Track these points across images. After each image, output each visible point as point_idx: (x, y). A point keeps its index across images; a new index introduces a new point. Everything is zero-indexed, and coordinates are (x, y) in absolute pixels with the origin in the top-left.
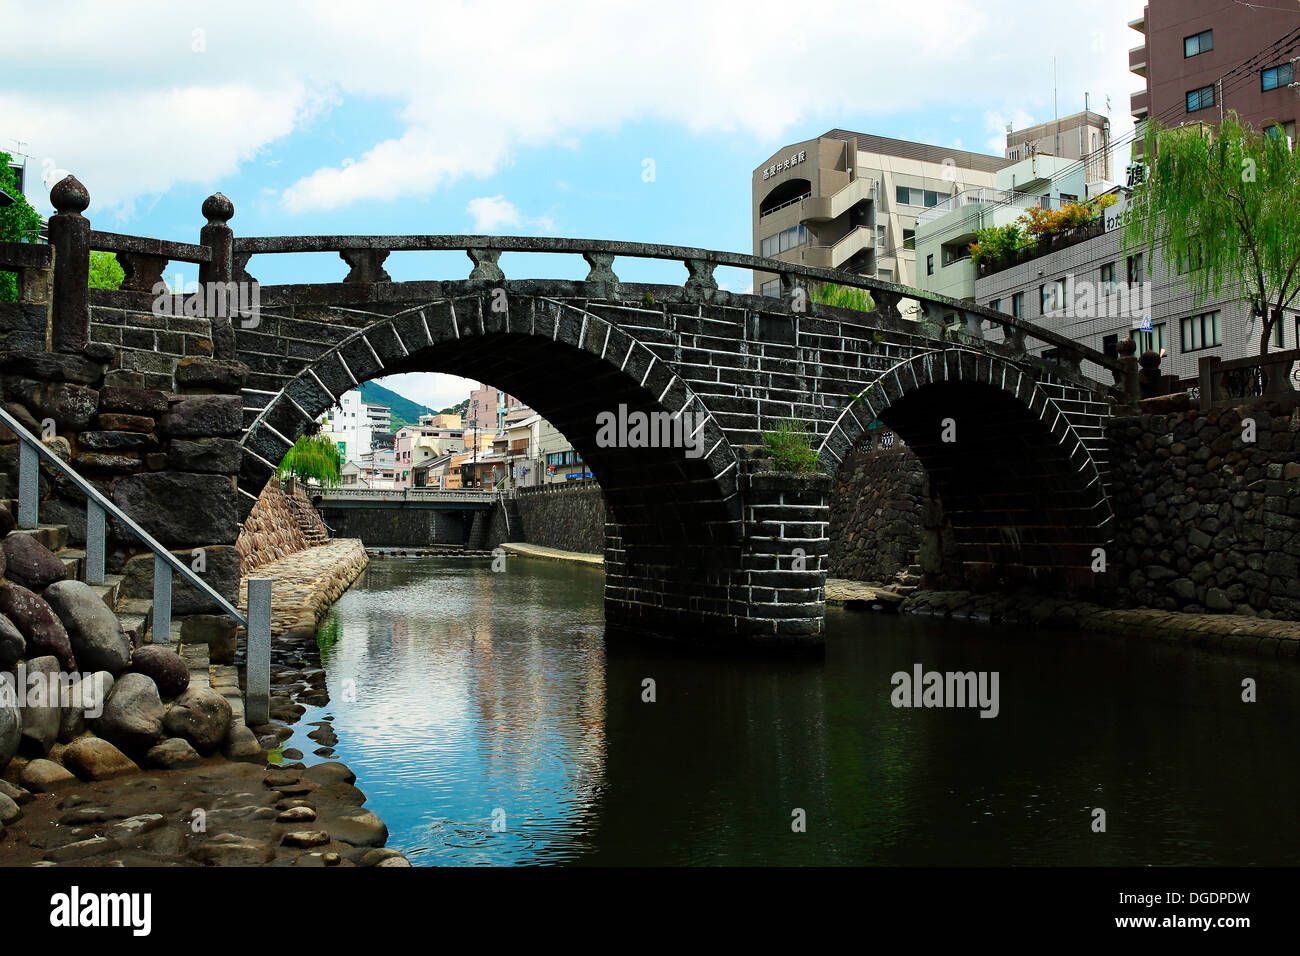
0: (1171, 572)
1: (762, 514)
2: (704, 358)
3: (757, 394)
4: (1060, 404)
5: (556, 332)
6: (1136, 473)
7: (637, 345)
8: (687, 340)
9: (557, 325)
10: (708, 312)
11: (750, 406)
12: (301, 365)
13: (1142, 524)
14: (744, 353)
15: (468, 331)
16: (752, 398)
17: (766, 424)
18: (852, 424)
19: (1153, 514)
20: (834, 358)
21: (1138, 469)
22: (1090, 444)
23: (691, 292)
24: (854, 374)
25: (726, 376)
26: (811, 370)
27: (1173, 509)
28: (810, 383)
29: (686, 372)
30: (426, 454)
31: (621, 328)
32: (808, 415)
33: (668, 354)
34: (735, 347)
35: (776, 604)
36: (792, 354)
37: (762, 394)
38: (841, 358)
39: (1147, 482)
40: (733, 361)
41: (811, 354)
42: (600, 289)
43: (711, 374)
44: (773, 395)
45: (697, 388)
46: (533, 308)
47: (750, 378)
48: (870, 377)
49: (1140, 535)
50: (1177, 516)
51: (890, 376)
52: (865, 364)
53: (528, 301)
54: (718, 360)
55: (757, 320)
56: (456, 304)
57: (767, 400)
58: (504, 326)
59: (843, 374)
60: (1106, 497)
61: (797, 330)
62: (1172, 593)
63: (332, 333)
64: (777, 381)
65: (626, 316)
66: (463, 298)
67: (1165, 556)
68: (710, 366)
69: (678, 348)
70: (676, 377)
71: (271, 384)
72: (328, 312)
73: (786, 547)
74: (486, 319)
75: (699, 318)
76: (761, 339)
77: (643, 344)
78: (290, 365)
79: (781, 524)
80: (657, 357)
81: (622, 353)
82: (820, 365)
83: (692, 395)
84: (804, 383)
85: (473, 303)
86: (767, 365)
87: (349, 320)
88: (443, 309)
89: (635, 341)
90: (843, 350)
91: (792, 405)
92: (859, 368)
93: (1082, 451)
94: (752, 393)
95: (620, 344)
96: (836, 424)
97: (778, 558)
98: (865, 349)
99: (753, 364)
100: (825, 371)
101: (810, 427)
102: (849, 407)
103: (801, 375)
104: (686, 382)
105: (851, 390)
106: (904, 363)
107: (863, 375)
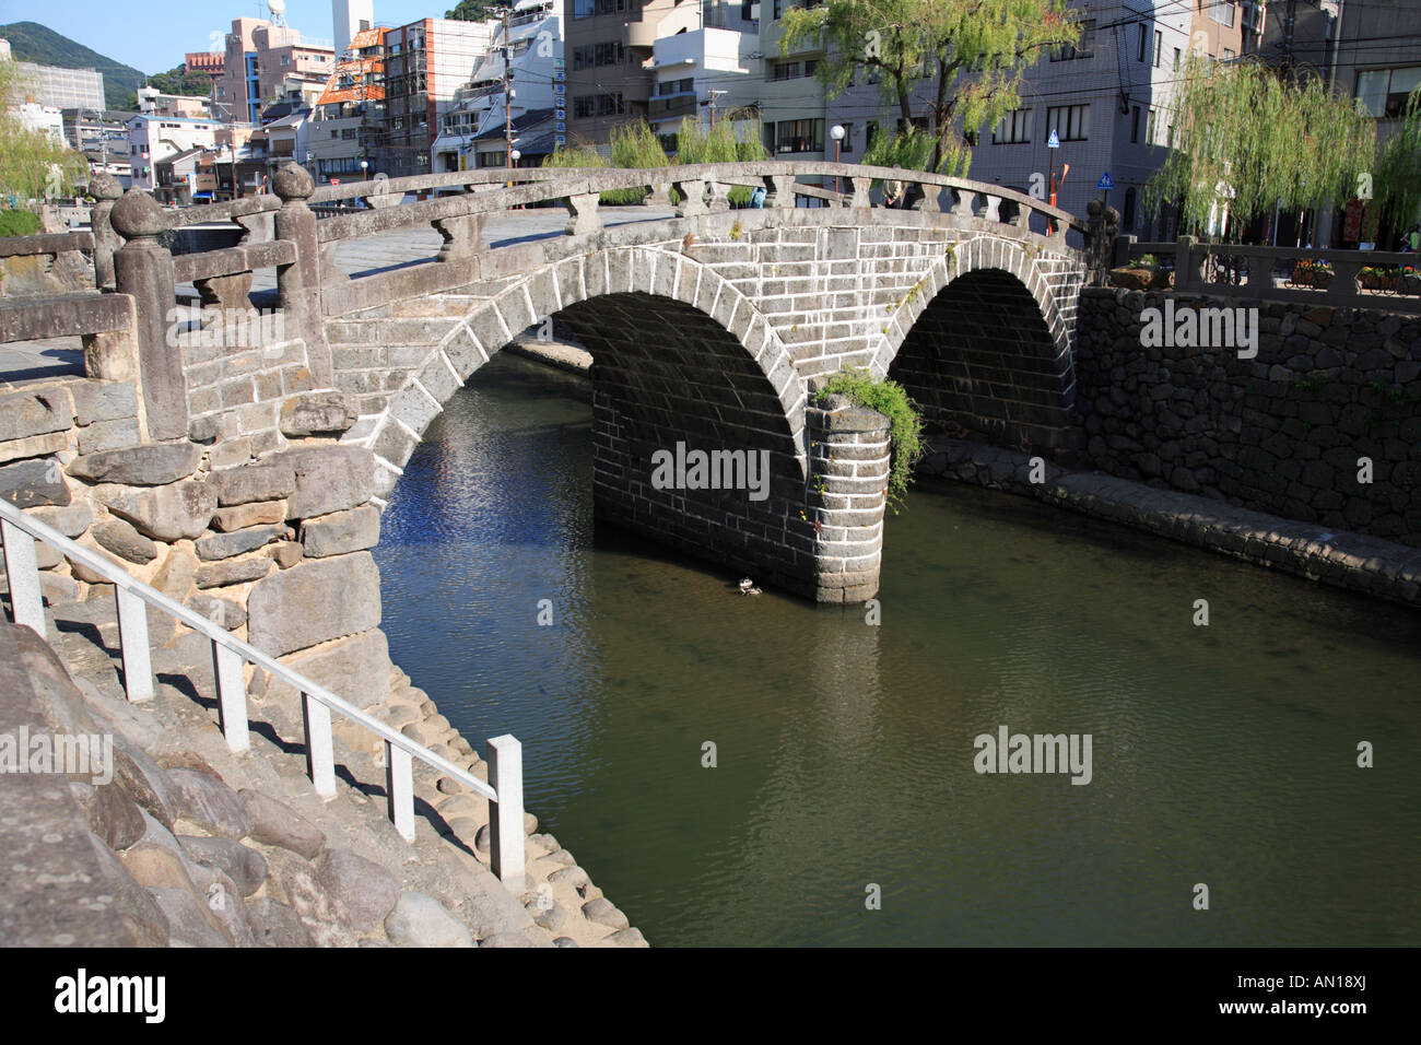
0: (1135, 446)
1: (835, 453)
2: (779, 287)
3: (824, 319)
4: (1049, 278)
5: (652, 283)
6: (1105, 344)
7: (724, 286)
8: (767, 271)
9: (653, 276)
10: (787, 235)
11: (818, 333)
12: (404, 378)
13: (1108, 395)
14: (814, 275)
15: (570, 300)
16: (819, 324)
17: (829, 350)
18: (895, 333)
19: (1122, 387)
20: (886, 266)
21: (1110, 341)
22: (1068, 314)
23: (773, 214)
24: (900, 280)
25: (798, 304)
26: (867, 283)
27: (1144, 386)
28: (865, 297)
29: (764, 308)
30: (168, 148)
31: (711, 269)
32: (864, 331)
33: (753, 289)
34: (807, 269)
35: (845, 542)
36: (851, 267)
37: (827, 317)
38: (891, 265)
39: (1117, 355)
40: (804, 286)
41: (868, 264)
42: (693, 225)
43: (786, 306)
44: (836, 317)
45: (774, 322)
46: (631, 260)
47: (818, 304)
48: (912, 281)
49: (1105, 406)
50: (1148, 394)
52: (909, 267)
53: (626, 255)
54: (793, 288)
55: (826, 235)
56: (558, 269)
57: (832, 323)
58: (604, 289)
59: (893, 282)
60: (1072, 364)
61: (859, 241)
62: (1135, 465)
63: (436, 329)
64: (840, 301)
65: (715, 255)
66: (565, 260)
67: (1132, 430)
68: (786, 296)
69: (759, 282)
70: (756, 313)
71: (375, 405)
72: (428, 303)
73: (858, 487)
74: (587, 281)
75: (778, 244)
76: (829, 257)
77: (729, 283)
78: (393, 377)
79: (854, 463)
80: (741, 295)
81: (712, 296)
82: (874, 276)
83: (769, 331)
84: (860, 299)
85: (575, 264)
86: (834, 285)
87: (452, 310)
88: (546, 277)
89: (722, 281)
90: (894, 257)
91: (849, 322)
92: (905, 273)
93: (1059, 324)
94: (819, 318)
95: (711, 287)
96: (884, 336)
97: (849, 498)
98: (911, 251)
99: (821, 286)
100: (878, 282)
101: (864, 345)
102: (894, 317)
103: (859, 290)
104: (765, 319)
105: (897, 298)
106: (939, 260)
107: (908, 280)
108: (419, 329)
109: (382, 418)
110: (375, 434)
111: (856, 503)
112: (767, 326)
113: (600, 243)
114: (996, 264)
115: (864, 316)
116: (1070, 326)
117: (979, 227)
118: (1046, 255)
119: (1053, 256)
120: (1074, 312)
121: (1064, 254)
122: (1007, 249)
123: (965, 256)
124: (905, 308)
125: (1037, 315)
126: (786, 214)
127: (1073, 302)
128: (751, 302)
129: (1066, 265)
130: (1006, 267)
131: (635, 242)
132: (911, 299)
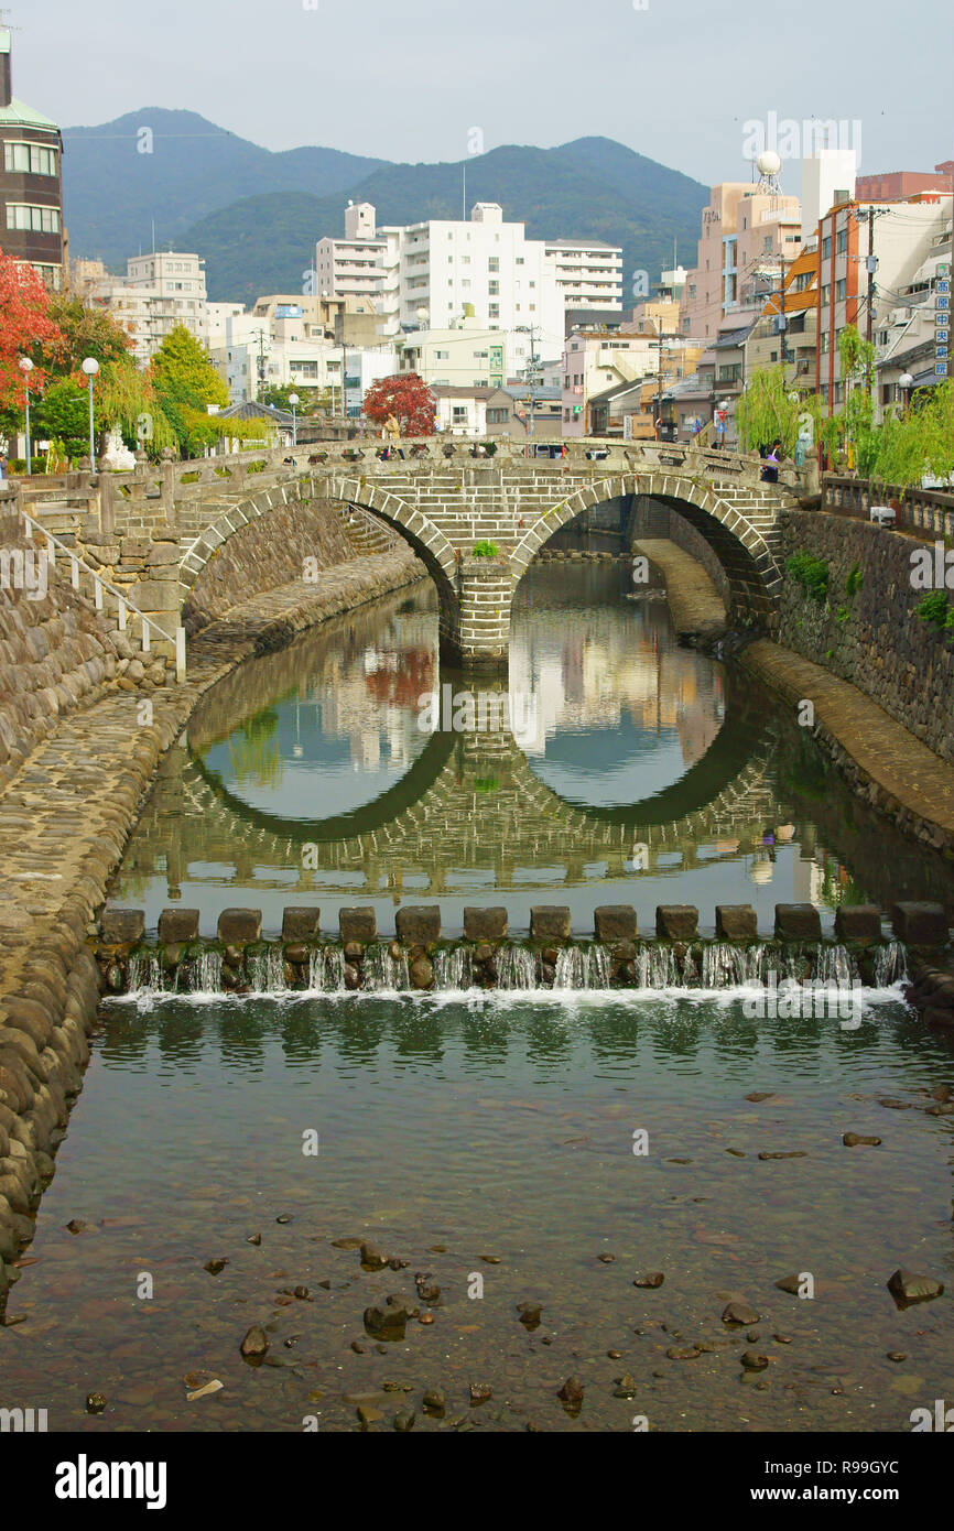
1: (466, 588)
2: (434, 499)
3: (472, 517)
4: (731, 503)
5: (341, 494)
7: (391, 497)
8: (423, 491)
9: (342, 491)
10: (438, 474)
11: (468, 525)
12: (207, 526)
14: (465, 495)
16: (469, 520)
17: (477, 535)
18: (543, 530)
20: (531, 491)
22: (762, 528)
23: (426, 463)
24: (546, 499)
25: (449, 509)
26: (512, 499)
28: (511, 508)
29: (422, 509)
30: (609, 377)
31: (381, 489)
32: (511, 527)
33: (413, 500)
34: (457, 491)
35: (473, 637)
36: (497, 491)
37: (476, 517)
38: (535, 490)
40: (454, 500)
41: (512, 489)
42: (368, 468)
43: (440, 508)
44: (483, 517)
45: (430, 517)
46: (328, 484)
47: (468, 509)
51: (576, 498)
52: (554, 491)
53: (324, 482)
54: (444, 500)
55: (472, 473)
56: (285, 487)
57: (480, 520)
58: (311, 495)
59: (537, 499)
60: (776, 566)
61: (502, 476)
64: (487, 508)
65: (382, 482)
66: (288, 483)
68: (439, 504)
69: (419, 496)
70: (416, 512)
71: (195, 535)
72: (219, 498)
73: (477, 607)
74: (301, 493)
75: (431, 477)
76: (476, 483)
77: (394, 496)
78: (203, 525)
79: (476, 593)
80: (403, 502)
81: (382, 502)
82: (519, 496)
83: (426, 522)
84: (507, 508)
85: (294, 485)
86: (479, 500)
87: (231, 501)
88: (278, 490)
89: (389, 495)
90: (536, 485)
91: (497, 521)
92: (549, 495)
93: (752, 534)
94: (469, 517)
95: (380, 497)
96: (531, 531)
97: (473, 612)
98: (555, 482)
99: (469, 500)
100: (523, 499)
101: (512, 534)
102: (541, 520)
103: (505, 503)
104: (423, 515)
105: (543, 509)
106: (587, 487)
107: (553, 499)
108: (215, 508)
109: (197, 540)
110: (194, 546)
111: (478, 616)
112: (424, 518)
113: (307, 475)
114: (657, 492)
115: (511, 517)
116: (768, 537)
117: (632, 467)
118: (726, 486)
119: (735, 487)
120: (773, 528)
121: (750, 485)
122: (672, 483)
123: (616, 486)
124: (552, 515)
125: (724, 528)
126: (437, 462)
127: (769, 520)
128: (412, 506)
129: (757, 494)
130: (670, 494)
131: (330, 475)
132: (558, 510)
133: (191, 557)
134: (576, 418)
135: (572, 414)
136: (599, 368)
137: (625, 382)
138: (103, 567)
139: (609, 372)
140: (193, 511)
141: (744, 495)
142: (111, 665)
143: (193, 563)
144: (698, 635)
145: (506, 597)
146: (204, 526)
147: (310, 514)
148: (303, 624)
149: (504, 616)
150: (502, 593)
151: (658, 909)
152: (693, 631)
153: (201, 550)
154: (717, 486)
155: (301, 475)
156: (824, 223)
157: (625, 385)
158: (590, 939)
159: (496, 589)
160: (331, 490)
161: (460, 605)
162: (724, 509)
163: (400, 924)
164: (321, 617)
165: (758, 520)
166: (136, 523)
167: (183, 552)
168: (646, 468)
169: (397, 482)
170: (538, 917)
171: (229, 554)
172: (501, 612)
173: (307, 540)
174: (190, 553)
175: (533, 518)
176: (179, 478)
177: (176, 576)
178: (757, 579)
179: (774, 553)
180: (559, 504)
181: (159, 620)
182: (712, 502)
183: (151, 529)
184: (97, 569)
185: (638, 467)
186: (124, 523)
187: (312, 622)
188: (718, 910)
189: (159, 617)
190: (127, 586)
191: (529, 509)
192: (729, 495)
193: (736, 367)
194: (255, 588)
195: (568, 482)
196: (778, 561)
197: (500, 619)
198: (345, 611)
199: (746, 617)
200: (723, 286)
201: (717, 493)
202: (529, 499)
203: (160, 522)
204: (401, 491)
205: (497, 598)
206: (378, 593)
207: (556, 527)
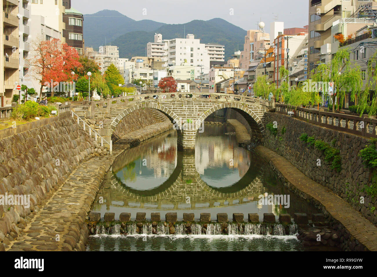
1: (184, 131)
2: (177, 108)
4: (252, 110)
8: (174, 106)
9: (153, 106)
10: (178, 102)
11: (185, 115)
14: (184, 107)
17: (187, 117)
18: (204, 116)
20: (201, 106)
22: (260, 117)
23: (174, 99)
24: (205, 109)
25: (180, 111)
26: (196, 109)
28: (196, 111)
31: (163, 105)
32: (196, 115)
33: (171, 108)
34: (182, 106)
35: (186, 143)
36: (193, 106)
37: (187, 113)
40: (181, 108)
41: (196, 106)
43: (178, 111)
44: (189, 113)
45: (175, 113)
47: (185, 111)
48: (208, 109)
51: (212, 108)
53: (148, 104)
54: (179, 108)
55: (186, 102)
58: (145, 107)
59: (203, 109)
60: (264, 126)
61: (194, 103)
64: (190, 111)
65: (163, 104)
66: (139, 104)
68: (178, 109)
69: (172, 107)
71: (115, 117)
72: (122, 107)
73: (187, 136)
74: (142, 106)
75: (176, 102)
76: (187, 104)
77: (166, 107)
79: (187, 132)
80: (168, 109)
82: (198, 108)
83: (174, 114)
85: (141, 104)
86: (188, 108)
87: (124, 108)
88: (137, 106)
91: (192, 114)
92: (206, 108)
93: (257, 118)
94: (185, 113)
95: (163, 108)
96: (201, 116)
97: (186, 137)
98: (207, 104)
99: (185, 108)
100: (199, 109)
101: (196, 117)
102: (204, 114)
103: (194, 110)
104: (173, 112)
105: (204, 111)
106: (215, 106)
107: (207, 109)
108: (120, 110)
109: (116, 118)
111: (187, 138)
113: (144, 102)
114: (233, 107)
115: (196, 113)
116: (262, 119)
117: (227, 101)
118: (251, 106)
119: (253, 106)
120: (263, 117)
121: (258, 106)
122: (237, 105)
123: (223, 105)
124: (206, 113)
125: (250, 117)
126: (177, 99)
127: (262, 115)
128: (171, 110)
129: (259, 108)
130: (237, 108)
131: (150, 102)
132: (208, 111)
133: (114, 122)
134: (213, 88)
135: (211, 87)
136: (219, 76)
137: (225, 79)
138: (91, 125)
139: (221, 77)
140: (115, 111)
141: (256, 108)
142: (93, 150)
143: (114, 124)
144: (243, 144)
145: (195, 134)
146: (117, 115)
147: (145, 112)
148: (142, 140)
149: (194, 138)
150: (194, 132)
151: (233, 214)
152: (242, 143)
153: (117, 121)
154: (249, 106)
155: (143, 102)
156: (276, 40)
157: (225, 80)
158: (216, 222)
159: (192, 131)
160: (150, 106)
161: (183, 135)
162: (250, 112)
163: (167, 217)
164: (147, 138)
165: (259, 115)
166: (100, 113)
167: (112, 121)
168: (230, 101)
169: (167, 104)
170: (202, 216)
171: (124, 121)
172: (193, 137)
173: (144, 118)
174: (114, 121)
175: (202, 113)
176: (111, 102)
177: (110, 127)
178: (259, 129)
179: (263, 123)
180: (208, 110)
181: (105, 138)
182: (247, 110)
183: (104, 115)
184: (90, 125)
185: (228, 101)
186: (97, 113)
187: (145, 139)
188: (249, 215)
189: (106, 138)
190: (97, 130)
191: (200, 111)
192: (252, 108)
193: (253, 76)
194: (130, 131)
195: (211, 104)
196: (264, 125)
197: (193, 139)
198: (153, 137)
199: (256, 139)
200: (250, 55)
201: (249, 108)
202: (200, 109)
203: (106, 113)
204: (168, 106)
205: (192, 134)
206: (162, 132)
207: (208, 116)
